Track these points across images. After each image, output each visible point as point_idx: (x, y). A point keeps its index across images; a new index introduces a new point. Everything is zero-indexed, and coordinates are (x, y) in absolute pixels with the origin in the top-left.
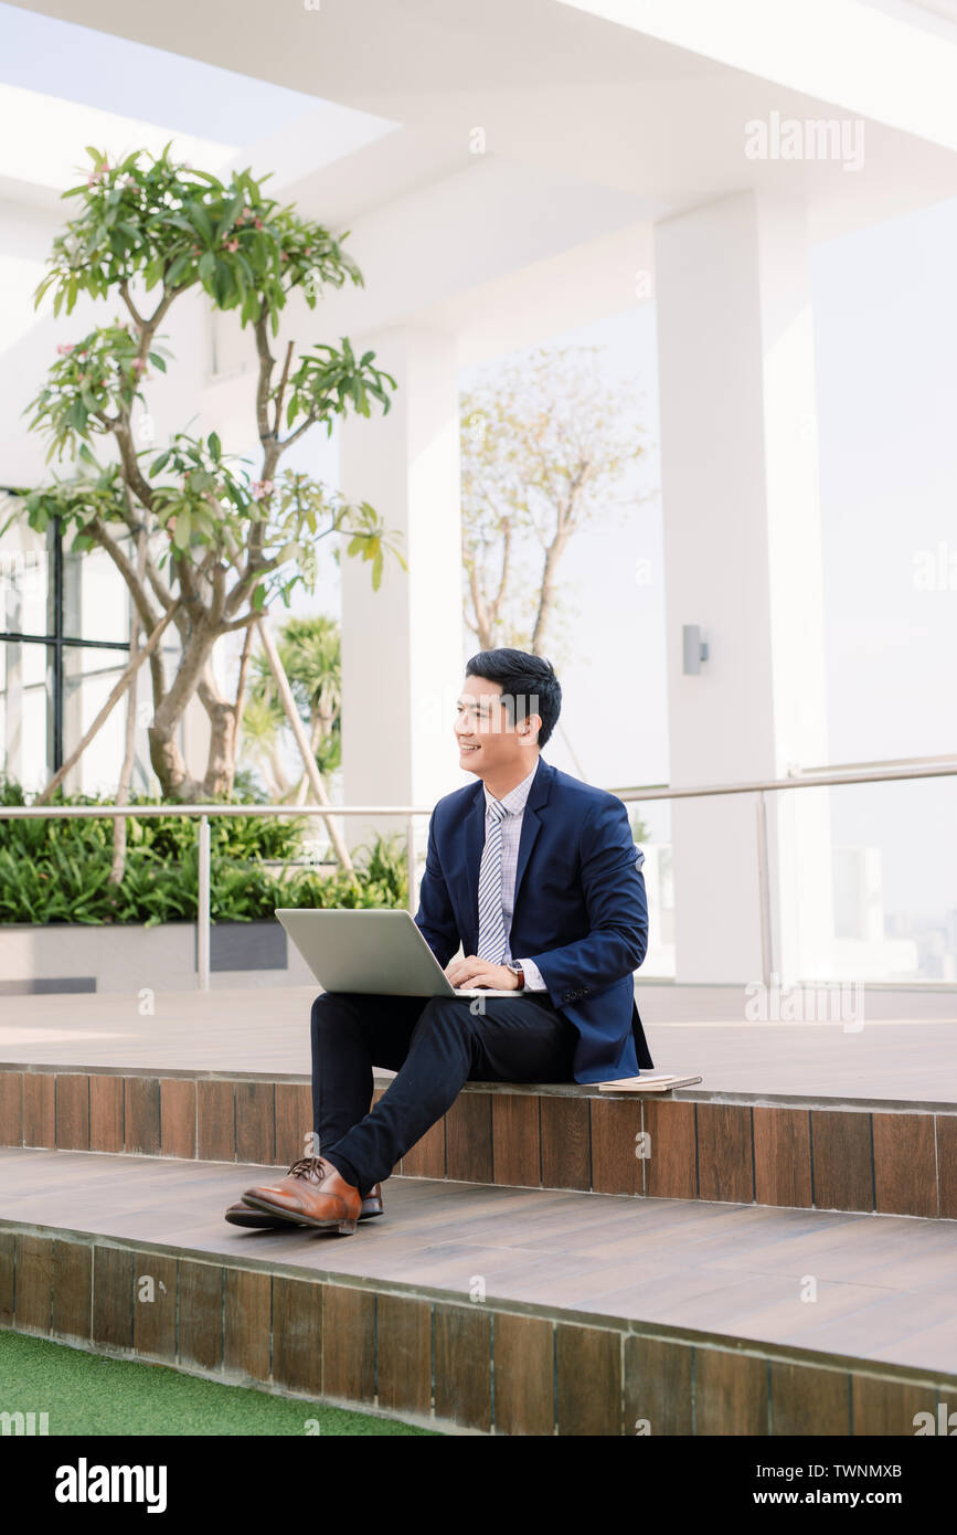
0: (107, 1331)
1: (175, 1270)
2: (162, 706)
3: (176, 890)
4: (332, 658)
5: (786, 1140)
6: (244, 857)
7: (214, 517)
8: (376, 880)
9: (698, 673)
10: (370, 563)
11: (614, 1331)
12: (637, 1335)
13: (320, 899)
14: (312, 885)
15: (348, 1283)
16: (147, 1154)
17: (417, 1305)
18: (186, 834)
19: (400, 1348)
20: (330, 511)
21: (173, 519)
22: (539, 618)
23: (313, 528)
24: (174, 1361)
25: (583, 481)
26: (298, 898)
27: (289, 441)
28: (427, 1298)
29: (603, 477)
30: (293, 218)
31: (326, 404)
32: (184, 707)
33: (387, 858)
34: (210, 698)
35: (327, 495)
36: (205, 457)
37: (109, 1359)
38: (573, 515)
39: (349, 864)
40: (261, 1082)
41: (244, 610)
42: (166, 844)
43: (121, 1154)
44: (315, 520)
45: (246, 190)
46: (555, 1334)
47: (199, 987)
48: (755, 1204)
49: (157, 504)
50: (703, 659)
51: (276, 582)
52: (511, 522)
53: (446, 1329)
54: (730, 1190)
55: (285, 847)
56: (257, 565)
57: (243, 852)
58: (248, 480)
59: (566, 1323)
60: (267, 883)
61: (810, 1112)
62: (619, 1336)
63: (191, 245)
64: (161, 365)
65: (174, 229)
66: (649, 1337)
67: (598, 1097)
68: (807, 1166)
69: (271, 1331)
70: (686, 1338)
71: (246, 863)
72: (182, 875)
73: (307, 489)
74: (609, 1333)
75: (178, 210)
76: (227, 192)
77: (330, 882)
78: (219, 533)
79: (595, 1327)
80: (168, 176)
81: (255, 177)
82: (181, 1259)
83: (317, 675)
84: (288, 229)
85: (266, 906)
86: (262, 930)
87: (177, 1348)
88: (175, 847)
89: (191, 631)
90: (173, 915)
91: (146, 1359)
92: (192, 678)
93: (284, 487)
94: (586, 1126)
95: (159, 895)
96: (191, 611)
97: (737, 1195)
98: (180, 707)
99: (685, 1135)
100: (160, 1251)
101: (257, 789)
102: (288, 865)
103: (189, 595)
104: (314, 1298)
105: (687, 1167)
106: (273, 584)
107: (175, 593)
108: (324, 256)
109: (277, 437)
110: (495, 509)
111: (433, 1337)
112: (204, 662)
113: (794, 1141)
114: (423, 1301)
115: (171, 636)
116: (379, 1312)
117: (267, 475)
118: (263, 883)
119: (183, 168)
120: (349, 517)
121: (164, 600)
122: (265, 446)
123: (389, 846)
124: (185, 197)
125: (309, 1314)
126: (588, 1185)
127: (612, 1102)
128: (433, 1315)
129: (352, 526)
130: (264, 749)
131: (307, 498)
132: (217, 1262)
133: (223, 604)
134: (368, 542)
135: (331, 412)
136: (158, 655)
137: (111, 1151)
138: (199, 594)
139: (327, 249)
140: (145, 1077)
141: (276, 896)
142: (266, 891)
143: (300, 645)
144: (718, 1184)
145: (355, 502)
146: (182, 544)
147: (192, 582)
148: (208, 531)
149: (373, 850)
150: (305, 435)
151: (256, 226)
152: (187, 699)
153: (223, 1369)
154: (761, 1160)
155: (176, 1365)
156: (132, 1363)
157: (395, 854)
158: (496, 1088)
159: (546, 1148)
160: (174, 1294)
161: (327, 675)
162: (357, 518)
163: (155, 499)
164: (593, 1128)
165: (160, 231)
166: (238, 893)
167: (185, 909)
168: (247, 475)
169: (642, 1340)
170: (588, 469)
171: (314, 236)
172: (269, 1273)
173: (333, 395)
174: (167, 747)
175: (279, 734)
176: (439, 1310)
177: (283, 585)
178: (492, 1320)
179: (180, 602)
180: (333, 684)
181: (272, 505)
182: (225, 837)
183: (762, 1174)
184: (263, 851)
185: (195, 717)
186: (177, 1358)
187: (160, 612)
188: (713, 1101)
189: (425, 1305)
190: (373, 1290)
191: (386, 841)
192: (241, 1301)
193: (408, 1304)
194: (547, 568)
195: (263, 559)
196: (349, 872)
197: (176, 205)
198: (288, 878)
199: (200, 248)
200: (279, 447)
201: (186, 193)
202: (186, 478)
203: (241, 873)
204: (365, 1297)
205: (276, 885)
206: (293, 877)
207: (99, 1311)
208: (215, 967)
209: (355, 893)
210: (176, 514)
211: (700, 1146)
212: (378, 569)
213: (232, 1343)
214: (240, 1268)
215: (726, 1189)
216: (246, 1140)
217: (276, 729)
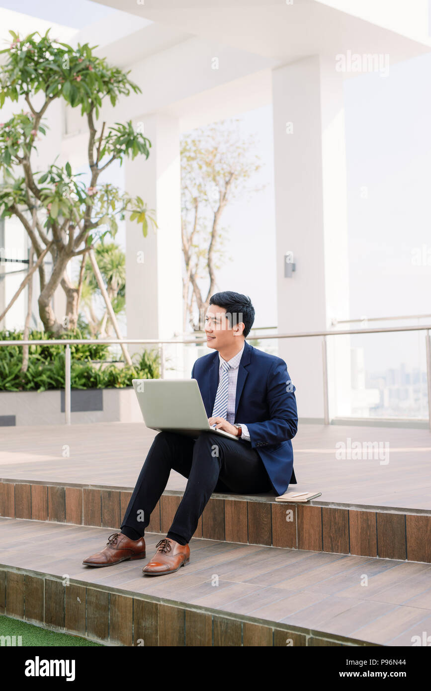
0: (51, 619)
1: (85, 592)
2: (44, 290)
3: (52, 375)
4: (117, 263)
5: (365, 525)
6: (82, 359)
7: (69, 205)
8: (142, 369)
9: (291, 277)
10: (141, 225)
11: (303, 634)
12: (314, 637)
13: (117, 378)
14: (114, 372)
15: (171, 604)
16: (60, 521)
17: (206, 616)
18: (56, 348)
19: (197, 635)
20: (122, 201)
21: (50, 205)
22: (211, 244)
23: (114, 209)
24: (85, 635)
25: (231, 181)
26: (108, 378)
27: (103, 168)
28: (210, 613)
29: (241, 179)
30: (105, 64)
31: (120, 151)
32: (54, 290)
33: (148, 359)
34: (66, 286)
35: (121, 193)
36: (64, 176)
37: (53, 632)
38: (226, 196)
39: (130, 363)
40: (113, 490)
41: (82, 246)
42: (46, 353)
43: (47, 522)
44: (115, 205)
45: (85, 52)
46: (274, 633)
47: (66, 423)
48: (349, 555)
49: (43, 198)
50: (294, 270)
51: (98, 234)
52: (199, 199)
53: (219, 628)
54: (338, 547)
55: (101, 354)
56: (88, 226)
57: (82, 357)
58: (85, 187)
59: (279, 629)
60: (93, 371)
61: (376, 513)
62: (305, 636)
63: (59, 77)
64: (44, 132)
65: (51, 69)
66: (320, 638)
67: (275, 503)
68: (375, 538)
69: (133, 624)
70: (338, 640)
71: (84, 362)
72: (55, 368)
73: (112, 190)
74: (300, 635)
75: (53, 60)
76: (76, 53)
77: (122, 371)
78: (71, 212)
79: (293, 632)
80: (48, 45)
81: (90, 46)
82: (88, 587)
83: (110, 270)
84: (103, 69)
85: (93, 382)
86: (92, 393)
87: (86, 629)
88: (51, 355)
89: (57, 255)
90: (50, 386)
91: (72, 633)
92: (58, 277)
93: (101, 190)
94: (269, 516)
95: (44, 377)
96: (58, 246)
97: (341, 550)
98: (53, 291)
99: (317, 521)
100: (77, 583)
101: (83, 322)
102: (103, 363)
103: (57, 239)
104: (154, 610)
105: (317, 537)
106: (96, 235)
107: (50, 237)
108: (119, 82)
109: (97, 166)
110: (191, 193)
111: (213, 631)
112: (64, 270)
113: (368, 526)
114: (208, 615)
115: (48, 258)
116: (186, 618)
117: (93, 184)
118: (91, 371)
119: (55, 41)
120: (131, 203)
121: (45, 240)
122: (92, 170)
123: (149, 354)
124: (55, 55)
125: (152, 617)
126: (271, 543)
127: (282, 505)
128: (213, 621)
129: (132, 208)
130: (87, 304)
131: (111, 194)
132: (106, 590)
133: (73, 243)
134: (140, 215)
135: (122, 154)
136: (43, 266)
137: (42, 520)
138: (61, 239)
139: (120, 79)
140: (58, 486)
141: (98, 377)
142: (93, 375)
143: (102, 256)
144: (332, 545)
145: (133, 197)
146: (54, 216)
147: (58, 233)
148: (66, 211)
149: (142, 355)
150: (111, 166)
151: (90, 69)
152: (56, 286)
153: (109, 639)
154: (352, 535)
155: (86, 637)
156: (64, 635)
157: (153, 357)
158: (226, 497)
159: (250, 525)
160: (84, 604)
161: (115, 270)
162: (135, 204)
163: (41, 195)
164: (273, 517)
165: (44, 70)
166: (80, 376)
167: (56, 383)
168: (84, 185)
169: (316, 639)
170: (234, 176)
171: (115, 73)
172: (132, 597)
173: (123, 147)
174: (47, 309)
175: (93, 297)
176: (216, 619)
177: (101, 235)
178: (242, 625)
179: (53, 242)
180: (118, 274)
181: (95, 198)
182: (74, 350)
183: (353, 541)
184: (91, 356)
185: (59, 295)
186: (86, 633)
187: (43, 246)
188: (330, 507)
189: (209, 617)
190: (184, 608)
191: (148, 352)
192: (118, 609)
193: (201, 615)
194: (215, 221)
195: (91, 223)
196: (131, 366)
197: (51, 58)
198: (103, 369)
199: (63, 79)
200: (98, 171)
201: (56, 53)
202: (56, 186)
203: (81, 367)
204: (179, 611)
205: (98, 372)
206: (105, 369)
207: (48, 609)
208: (73, 410)
209: (133, 376)
210: (52, 202)
211: (324, 527)
212: (145, 226)
213: (114, 628)
214: (117, 594)
215: (336, 547)
216: (107, 517)
217: (91, 294)
